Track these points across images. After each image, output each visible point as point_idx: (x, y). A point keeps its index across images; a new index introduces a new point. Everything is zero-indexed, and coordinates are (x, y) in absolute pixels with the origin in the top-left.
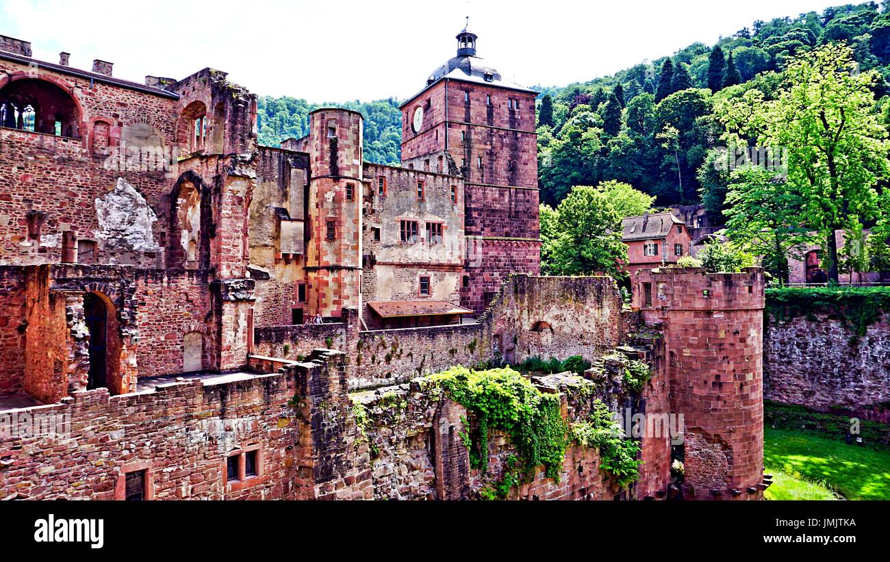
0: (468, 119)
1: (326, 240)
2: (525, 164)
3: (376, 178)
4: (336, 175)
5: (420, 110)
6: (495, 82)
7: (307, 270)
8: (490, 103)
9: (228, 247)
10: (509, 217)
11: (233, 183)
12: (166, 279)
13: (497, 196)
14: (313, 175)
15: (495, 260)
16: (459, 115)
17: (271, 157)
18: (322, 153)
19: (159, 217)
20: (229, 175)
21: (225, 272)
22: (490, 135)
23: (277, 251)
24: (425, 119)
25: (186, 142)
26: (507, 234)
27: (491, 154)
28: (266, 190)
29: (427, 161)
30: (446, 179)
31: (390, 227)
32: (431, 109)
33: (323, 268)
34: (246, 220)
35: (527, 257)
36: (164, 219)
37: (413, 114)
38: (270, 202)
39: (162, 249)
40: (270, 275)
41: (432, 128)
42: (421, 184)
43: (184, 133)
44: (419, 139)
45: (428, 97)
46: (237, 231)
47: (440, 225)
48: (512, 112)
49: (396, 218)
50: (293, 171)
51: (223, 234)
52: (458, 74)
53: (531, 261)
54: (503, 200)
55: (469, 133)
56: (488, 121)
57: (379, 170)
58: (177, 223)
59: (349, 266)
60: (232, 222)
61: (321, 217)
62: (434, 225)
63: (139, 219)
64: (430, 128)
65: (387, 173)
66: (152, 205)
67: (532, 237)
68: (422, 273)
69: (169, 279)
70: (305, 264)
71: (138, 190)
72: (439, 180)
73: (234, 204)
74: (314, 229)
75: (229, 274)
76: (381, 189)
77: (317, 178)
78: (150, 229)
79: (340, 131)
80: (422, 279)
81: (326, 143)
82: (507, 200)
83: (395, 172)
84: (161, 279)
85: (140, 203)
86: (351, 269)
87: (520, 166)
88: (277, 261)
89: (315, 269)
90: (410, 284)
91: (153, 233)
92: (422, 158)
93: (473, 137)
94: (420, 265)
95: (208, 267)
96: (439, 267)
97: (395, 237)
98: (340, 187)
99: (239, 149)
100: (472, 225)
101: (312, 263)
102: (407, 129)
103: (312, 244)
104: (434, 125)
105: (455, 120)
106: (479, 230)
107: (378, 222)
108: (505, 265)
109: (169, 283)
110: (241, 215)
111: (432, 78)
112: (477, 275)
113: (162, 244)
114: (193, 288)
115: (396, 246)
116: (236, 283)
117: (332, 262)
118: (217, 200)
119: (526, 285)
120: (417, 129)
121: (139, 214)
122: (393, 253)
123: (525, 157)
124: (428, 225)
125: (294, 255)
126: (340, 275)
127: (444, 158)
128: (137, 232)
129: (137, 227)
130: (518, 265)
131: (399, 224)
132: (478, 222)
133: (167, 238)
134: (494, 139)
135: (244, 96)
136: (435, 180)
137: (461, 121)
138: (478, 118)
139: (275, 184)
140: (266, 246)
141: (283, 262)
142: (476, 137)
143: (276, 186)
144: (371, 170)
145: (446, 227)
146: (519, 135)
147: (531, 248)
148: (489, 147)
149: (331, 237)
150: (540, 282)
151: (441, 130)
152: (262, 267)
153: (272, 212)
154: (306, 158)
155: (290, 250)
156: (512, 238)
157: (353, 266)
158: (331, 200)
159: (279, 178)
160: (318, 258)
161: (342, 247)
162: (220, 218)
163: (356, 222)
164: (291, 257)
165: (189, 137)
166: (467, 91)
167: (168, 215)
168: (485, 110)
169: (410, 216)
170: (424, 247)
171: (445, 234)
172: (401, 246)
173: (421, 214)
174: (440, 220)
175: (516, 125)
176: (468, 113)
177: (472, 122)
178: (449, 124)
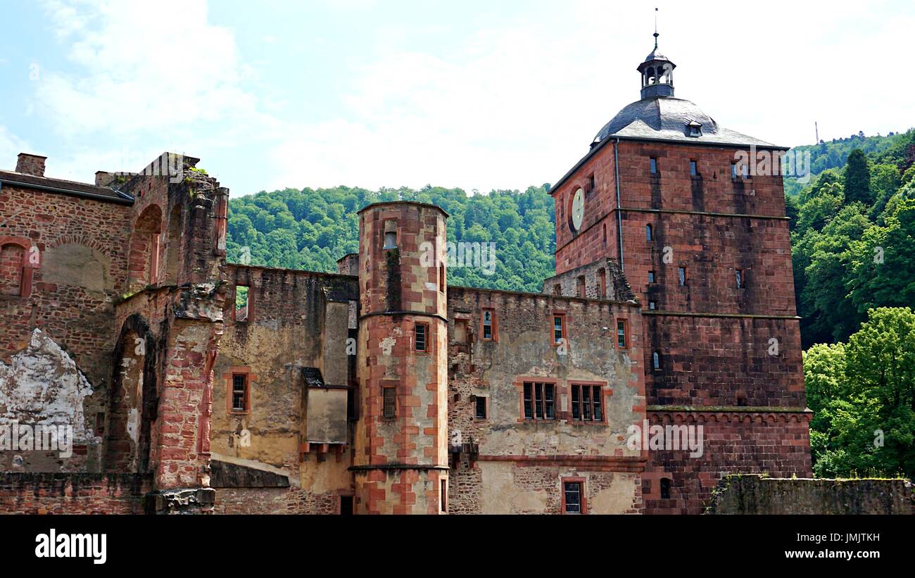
0: (656, 202)
1: (381, 419)
2: (769, 273)
3: (478, 311)
4: (397, 311)
5: (580, 193)
6: (706, 137)
7: (355, 470)
8: (698, 174)
9: (174, 435)
10: (744, 370)
11: (185, 331)
12: (69, 489)
13: (718, 333)
14: (363, 313)
15: (720, 449)
16: (642, 199)
17: (295, 286)
18: (375, 276)
19: (95, 389)
20: (177, 318)
21: (167, 477)
22: (700, 227)
23: (302, 440)
24: (586, 207)
25: (142, 269)
26: (741, 402)
27: (702, 259)
28: (286, 340)
29: (582, 279)
30: (606, 308)
31: (503, 395)
32: (596, 189)
33: (376, 468)
34: (206, 391)
35: (784, 442)
36: (103, 391)
37: (571, 202)
38: (292, 358)
39: (99, 440)
40: (292, 480)
41: (598, 222)
42: (559, 318)
43: (140, 254)
44: (580, 241)
45: (590, 172)
46: (193, 409)
47: (597, 388)
48: (739, 185)
49: (515, 379)
50: (329, 307)
51: (166, 414)
52: (638, 129)
53: (792, 449)
54: (731, 339)
55: (660, 226)
56: (695, 204)
57: (483, 298)
58: (121, 398)
59: (421, 463)
60: (183, 393)
61: (373, 382)
62: (586, 388)
63: (63, 392)
64: (595, 223)
65: (497, 302)
66: (85, 370)
67: (791, 404)
68: (567, 474)
69: (75, 490)
70: (352, 461)
71: (64, 348)
72: (594, 310)
73: (186, 365)
74: (364, 401)
75: (174, 480)
76: (487, 330)
77: (369, 316)
78: (81, 408)
79: (404, 238)
80: (567, 485)
81: (381, 258)
82: (737, 339)
83: (512, 300)
84: (62, 490)
85: (67, 366)
86: (425, 469)
87: (760, 279)
88: (303, 457)
89: (364, 470)
90: (545, 495)
91: (85, 414)
92: (573, 275)
93: (668, 232)
94: (562, 461)
95: (146, 468)
96: (597, 463)
97: (514, 412)
98: (404, 330)
99: (194, 276)
100: (672, 387)
101: (361, 460)
102: (563, 226)
103: (361, 427)
104: (600, 217)
105: (634, 206)
106: (686, 394)
107: (481, 386)
108: (741, 457)
109: (74, 496)
110: (199, 382)
111: (598, 140)
112: (688, 476)
113: (99, 431)
114: (115, 504)
115: (516, 427)
116: (184, 495)
117: (391, 458)
118: (162, 358)
119: (759, 496)
120: (577, 226)
121: (64, 384)
122: (509, 441)
123: (768, 261)
124: (575, 388)
125: (330, 446)
126: (403, 479)
127: (607, 272)
128: (59, 414)
129: (60, 405)
130: (766, 457)
131: (522, 389)
132: (684, 380)
133: (106, 423)
134: (707, 234)
135: (206, 192)
136: (585, 310)
137: (644, 207)
138: (675, 200)
139: (301, 330)
140: (284, 431)
141: (313, 457)
142: (673, 232)
143: (303, 333)
144: (468, 299)
145: (610, 393)
146: (754, 224)
147: (791, 426)
148: (698, 248)
149: (389, 416)
150: (781, 490)
151: (611, 224)
152: (278, 466)
153: (296, 374)
154: (353, 284)
155: (323, 438)
156: (752, 409)
157: (428, 463)
158: (389, 352)
159: (308, 318)
160: (368, 451)
161: (408, 431)
162: (164, 387)
163: (433, 387)
164: (325, 449)
165: (147, 260)
166: (654, 157)
167: (109, 386)
168: (688, 186)
169: (543, 375)
170: (568, 429)
171: (608, 404)
172: (524, 427)
173: (561, 369)
174: (597, 379)
175: (748, 206)
176: (656, 194)
177: (666, 207)
178: (622, 214)
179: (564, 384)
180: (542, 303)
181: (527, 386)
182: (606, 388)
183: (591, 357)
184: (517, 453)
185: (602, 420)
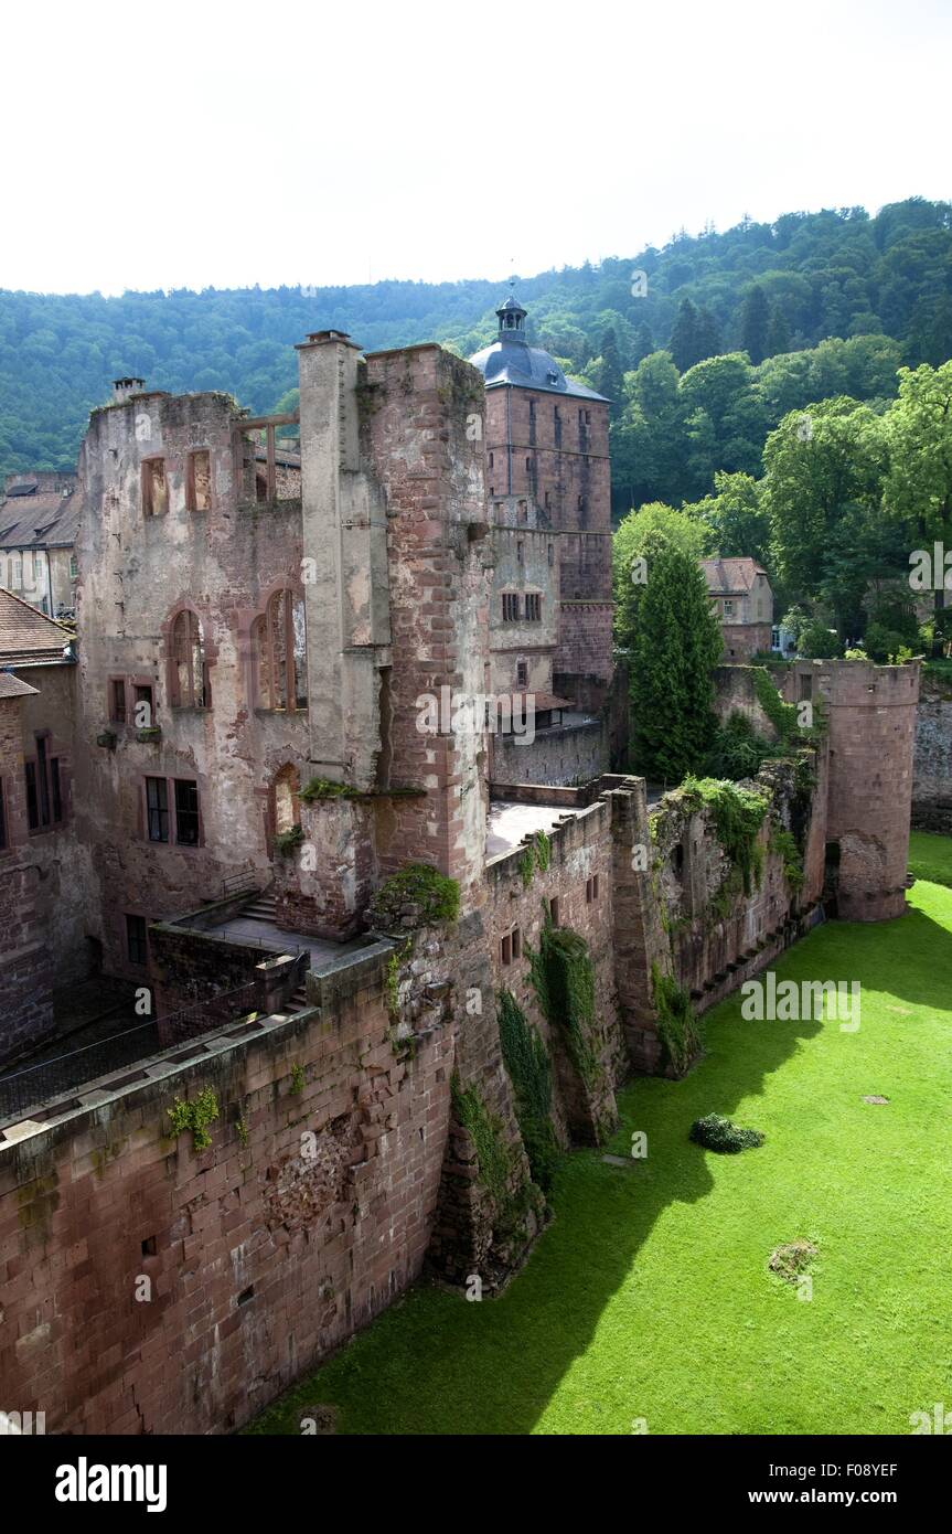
0: (533, 441)
2: (597, 500)
8: (558, 417)
13: (566, 545)
16: (524, 437)
22: (559, 462)
26: (578, 596)
27: (559, 488)
35: (599, 625)
47: (538, 596)
48: (583, 430)
49: (499, 592)
53: (603, 630)
54: (573, 549)
55: (535, 459)
56: (556, 443)
62: (533, 596)
67: (604, 598)
80: (520, 666)
82: (577, 550)
87: (591, 504)
93: (540, 465)
94: (519, 650)
96: (535, 650)
105: (519, 443)
115: (498, 627)
122: (496, 637)
123: (596, 490)
124: (528, 597)
127: (529, 504)
130: (588, 636)
131: (502, 599)
134: (563, 468)
137: (525, 443)
138: (545, 439)
142: (542, 465)
145: (544, 599)
146: (591, 461)
147: (603, 613)
148: (557, 479)
156: (583, 601)
166: (531, 402)
168: (552, 428)
170: (523, 627)
171: (543, 607)
172: (503, 627)
173: (521, 584)
174: (538, 590)
175: (587, 447)
176: (533, 432)
177: (538, 444)
178: (511, 449)
179: (522, 596)
180: (512, 533)
181: (504, 596)
182: (542, 596)
183: (535, 574)
184: (499, 646)
185: (539, 618)
